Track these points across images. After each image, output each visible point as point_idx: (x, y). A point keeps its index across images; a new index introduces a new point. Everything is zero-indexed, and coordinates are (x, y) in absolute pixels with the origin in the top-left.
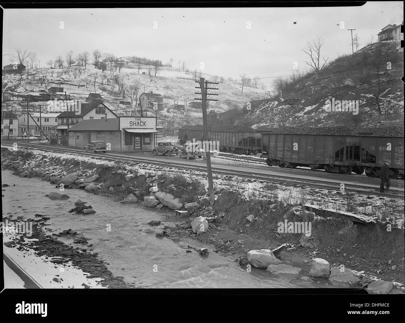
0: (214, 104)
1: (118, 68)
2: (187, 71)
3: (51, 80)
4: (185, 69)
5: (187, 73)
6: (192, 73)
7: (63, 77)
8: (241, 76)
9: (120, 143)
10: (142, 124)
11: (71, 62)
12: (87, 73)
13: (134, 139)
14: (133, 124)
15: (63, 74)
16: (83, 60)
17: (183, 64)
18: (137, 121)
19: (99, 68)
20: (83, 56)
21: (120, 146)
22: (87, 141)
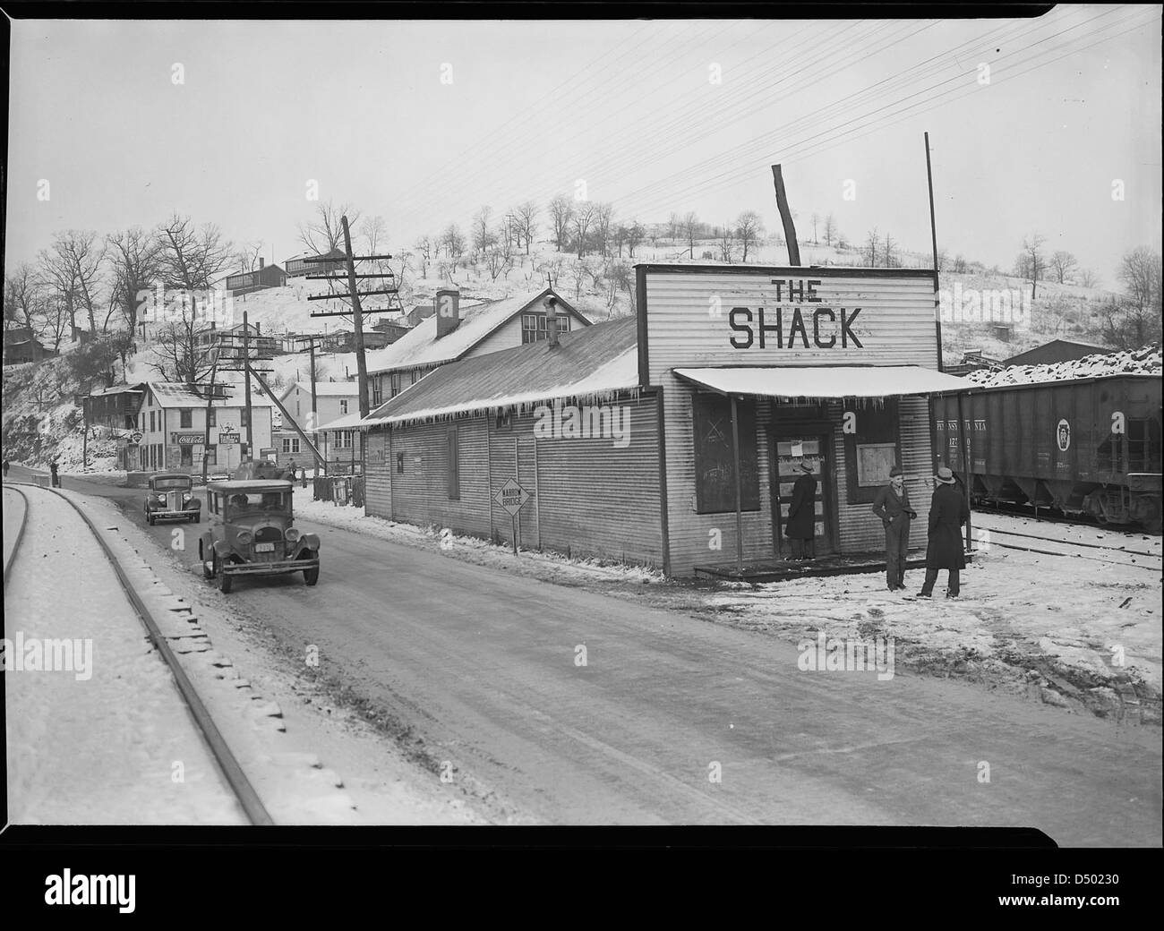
0: (953, 338)
1: (626, 248)
2: (842, 245)
3: (421, 288)
4: (835, 239)
5: (843, 250)
6: (855, 249)
7: (455, 277)
8: (1027, 247)
9: (657, 498)
10: (829, 327)
11: (484, 241)
12: (531, 263)
13: (774, 459)
14: (755, 326)
15: (457, 268)
16: (522, 230)
17: (825, 225)
18: (785, 302)
19: (569, 250)
20: (520, 218)
21: (658, 523)
22: (439, 483)
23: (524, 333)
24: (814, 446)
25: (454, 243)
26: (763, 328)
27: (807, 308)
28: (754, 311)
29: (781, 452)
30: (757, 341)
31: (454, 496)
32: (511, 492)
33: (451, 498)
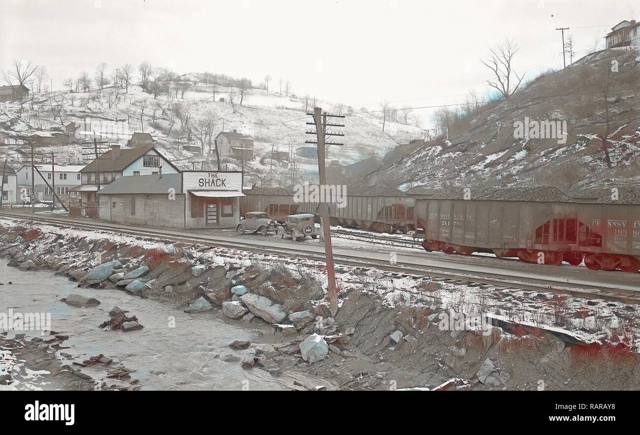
0: (338, 150)
1: (180, 92)
2: (293, 96)
3: (71, 111)
4: (290, 92)
5: (294, 99)
6: (300, 99)
7: (89, 105)
8: (381, 105)
9: (184, 214)
10: (219, 183)
11: (103, 82)
12: (129, 100)
13: (207, 207)
14: (204, 182)
15: (90, 101)
16: (123, 79)
17: (286, 86)
18: (210, 178)
19: (150, 92)
20: (123, 73)
21: (184, 219)
22: (128, 211)
23: (144, 162)
24: (215, 206)
25: (85, 83)
26: (206, 183)
27: (215, 179)
28: (204, 179)
29: (208, 206)
30: (204, 185)
31: (133, 213)
32: (152, 213)
33: (132, 214)
